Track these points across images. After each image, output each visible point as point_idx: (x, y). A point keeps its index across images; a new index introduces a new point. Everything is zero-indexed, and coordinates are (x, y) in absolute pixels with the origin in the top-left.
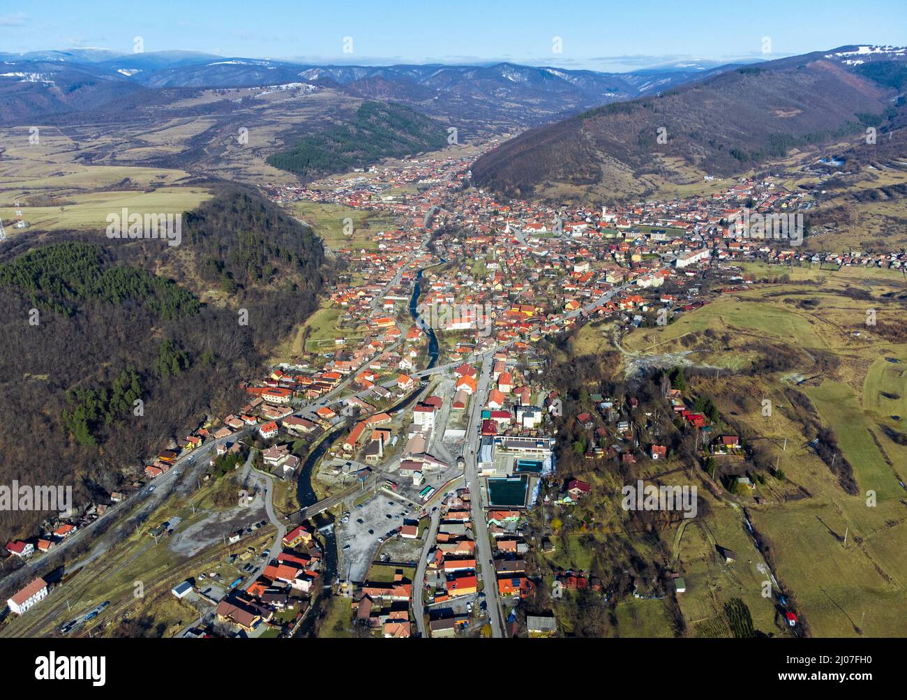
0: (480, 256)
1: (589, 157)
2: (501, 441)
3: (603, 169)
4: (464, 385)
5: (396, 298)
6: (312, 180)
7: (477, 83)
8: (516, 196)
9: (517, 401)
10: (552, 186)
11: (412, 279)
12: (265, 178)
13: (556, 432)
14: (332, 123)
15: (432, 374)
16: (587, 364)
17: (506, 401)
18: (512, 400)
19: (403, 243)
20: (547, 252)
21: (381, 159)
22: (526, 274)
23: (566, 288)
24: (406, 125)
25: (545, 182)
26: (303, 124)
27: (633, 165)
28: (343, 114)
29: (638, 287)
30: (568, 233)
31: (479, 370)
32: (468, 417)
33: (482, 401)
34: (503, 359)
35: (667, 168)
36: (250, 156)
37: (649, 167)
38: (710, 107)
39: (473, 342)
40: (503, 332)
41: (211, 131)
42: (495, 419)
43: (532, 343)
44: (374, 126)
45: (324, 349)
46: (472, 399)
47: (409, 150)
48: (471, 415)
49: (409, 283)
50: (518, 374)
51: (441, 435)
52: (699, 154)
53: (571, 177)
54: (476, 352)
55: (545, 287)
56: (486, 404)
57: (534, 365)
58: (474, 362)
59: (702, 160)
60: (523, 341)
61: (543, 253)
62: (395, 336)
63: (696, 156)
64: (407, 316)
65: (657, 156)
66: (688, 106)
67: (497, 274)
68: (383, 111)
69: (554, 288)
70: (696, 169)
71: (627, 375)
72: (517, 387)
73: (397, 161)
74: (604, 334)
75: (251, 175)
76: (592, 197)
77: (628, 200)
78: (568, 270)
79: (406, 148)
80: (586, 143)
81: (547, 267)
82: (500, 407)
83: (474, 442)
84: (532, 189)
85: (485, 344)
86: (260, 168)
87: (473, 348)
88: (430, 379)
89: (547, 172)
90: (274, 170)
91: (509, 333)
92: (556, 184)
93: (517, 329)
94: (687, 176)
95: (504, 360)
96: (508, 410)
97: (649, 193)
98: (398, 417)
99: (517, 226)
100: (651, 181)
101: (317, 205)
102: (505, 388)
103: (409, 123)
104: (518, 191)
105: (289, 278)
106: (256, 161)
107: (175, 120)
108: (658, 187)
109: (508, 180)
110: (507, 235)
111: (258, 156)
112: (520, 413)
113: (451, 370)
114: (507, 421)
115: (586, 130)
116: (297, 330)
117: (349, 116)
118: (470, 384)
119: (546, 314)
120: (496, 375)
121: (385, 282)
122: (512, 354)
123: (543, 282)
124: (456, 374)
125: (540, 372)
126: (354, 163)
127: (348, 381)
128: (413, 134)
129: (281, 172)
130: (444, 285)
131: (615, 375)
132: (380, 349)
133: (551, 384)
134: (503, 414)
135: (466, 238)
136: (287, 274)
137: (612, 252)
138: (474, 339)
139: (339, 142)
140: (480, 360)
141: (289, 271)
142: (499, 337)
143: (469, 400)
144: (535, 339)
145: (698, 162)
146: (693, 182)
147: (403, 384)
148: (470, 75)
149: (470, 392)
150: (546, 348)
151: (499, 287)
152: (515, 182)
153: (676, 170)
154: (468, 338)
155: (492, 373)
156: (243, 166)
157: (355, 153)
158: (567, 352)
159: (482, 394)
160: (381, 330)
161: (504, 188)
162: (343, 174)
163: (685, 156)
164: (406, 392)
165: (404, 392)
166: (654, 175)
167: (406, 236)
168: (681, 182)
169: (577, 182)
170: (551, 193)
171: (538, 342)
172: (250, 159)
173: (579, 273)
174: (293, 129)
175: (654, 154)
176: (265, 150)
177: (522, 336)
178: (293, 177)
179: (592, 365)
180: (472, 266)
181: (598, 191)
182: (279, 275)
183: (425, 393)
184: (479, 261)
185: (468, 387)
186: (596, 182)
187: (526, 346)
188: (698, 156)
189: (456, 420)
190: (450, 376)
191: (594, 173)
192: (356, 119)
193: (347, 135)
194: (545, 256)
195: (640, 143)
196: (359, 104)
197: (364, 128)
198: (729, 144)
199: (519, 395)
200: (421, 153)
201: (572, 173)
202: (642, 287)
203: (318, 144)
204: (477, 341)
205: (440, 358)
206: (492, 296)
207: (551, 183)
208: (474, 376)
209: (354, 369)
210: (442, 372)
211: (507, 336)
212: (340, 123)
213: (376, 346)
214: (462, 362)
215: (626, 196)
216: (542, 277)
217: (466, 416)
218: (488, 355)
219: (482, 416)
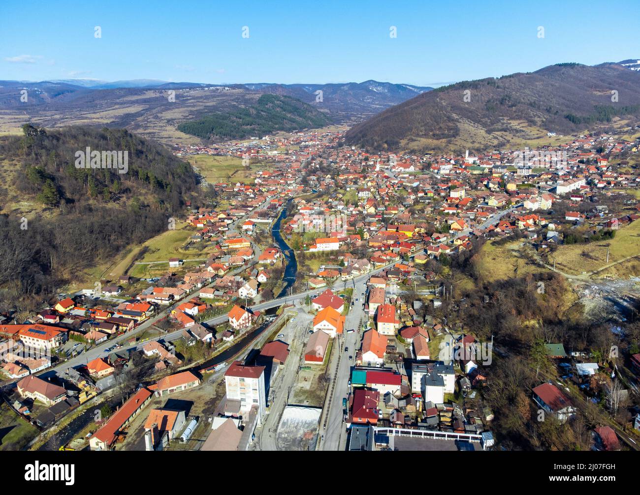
0: (351, 188)
1: (445, 118)
2: (386, 440)
3: (459, 126)
4: (324, 322)
5: (259, 221)
6: (213, 143)
7: (351, 92)
8: (383, 149)
9: (408, 350)
10: (415, 140)
11: (280, 205)
12: (174, 139)
13: (489, 418)
14: (237, 107)
15: (283, 305)
16: (512, 292)
17: (391, 349)
18: (400, 349)
19: (278, 179)
20: (418, 183)
21: (273, 132)
22: (401, 200)
23: (446, 211)
24: (295, 110)
25: (408, 138)
26: (213, 106)
27: (484, 125)
28: (246, 102)
29: (525, 209)
30: (436, 171)
31: (348, 300)
32: (327, 380)
33: (352, 352)
34: (380, 285)
35: (515, 127)
36: (164, 125)
37: (499, 126)
38: (541, 87)
39: (342, 264)
40: (379, 253)
41: (143, 112)
42: (373, 386)
43: (417, 266)
44: (270, 110)
45: (153, 272)
46: (337, 345)
47: (297, 126)
48: (332, 377)
49: (276, 208)
50: (404, 307)
51: (277, 417)
52: (539, 117)
53: (431, 133)
54: (345, 277)
55: (422, 211)
56: (358, 355)
57: (425, 293)
58: (341, 289)
59: (543, 121)
60: (405, 262)
61: (415, 184)
62: (246, 258)
63: (536, 119)
64: (266, 237)
65: (504, 120)
66: (523, 85)
67: (369, 200)
68: (278, 101)
69: (432, 212)
70: (538, 128)
71: (587, 309)
72: (405, 327)
73: (287, 134)
74: (514, 253)
75: (162, 138)
76: (452, 147)
77: (485, 150)
78: (444, 197)
79: (294, 125)
80: (442, 108)
81: (420, 195)
82: (381, 361)
83: (336, 436)
84: (398, 143)
85: (357, 266)
86: (171, 133)
87: (340, 272)
88: (277, 313)
89: (410, 129)
90: (182, 135)
91: (386, 255)
92: (419, 139)
93: (397, 249)
94: (532, 133)
95: (383, 286)
96: (394, 366)
97: (501, 145)
98: (214, 377)
99: (387, 167)
100: (501, 137)
101: (212, 157)
102: (387, 328)
103: (298, 109)
104: (386, 146)
105: (142, 198)
106: (169, 128)
107: (117, 106)
108: (508, 141)
109: (376, 138)
110: (377, 172)
111: (171, 124)
112: (417, 377)
113: (309, 300)
114: (394, 389)
115: (441, 99)
116: (130, 251)
117: (252, 103)
118: (333, 321)
119: (429, 234)
120: (373, 307)
121: (252, 207)
122: (393, 279)
123: (419, 207)
124: (316, 306)
125: (437, 304)
126: (252, 133)
127: (162, 315)
128: (301, 117)
129: (188, 136)
130: (313, 209)
131: (563, 309)
132: (222, 273)
133: (459, 323)
134: (386, 375)
135: (338, 175)
136: (141, 194)
137: (485, 183)
138: (342, 261)
139: (240, 118)
140: (349, 286)
141: (143, 191)
142: (374, 258)
143: (332, 346)
144: (421, 261)
145: (539, 123)
146: (538, 138)
147: (234, 320)
148: (346, 88)
149: (333, 334)
150: (437, 272)
151: (372, 210)
152: (382, 139)
153: (522, 129)
154: (335, 260)
155: (366, 304)
156: (157, 131)
157: (253, 126)
158: (471, 276)
159: (352, 339)
160: (231, 252)
161: (373, 144)
162: (241, 140)
163: (527, 119)
164: (238, 332)
165: (234, 332)
166: (503, 132)
167: (282, 174)
168: (528, 137)
169: (436, 137)
170: (414, 145)
171: (426, 265)
172: (164, 126)
173: (457, 199)
174: (204, 109)
175: (501, 118)
176: (178, 121)
177: (403, 257)
178: (197, 140)
179: (521, 294)
180: (343, 195)
181: (457, 143)
182: (130, 195)
183: (266, 334)
184: (350, 191)
185: (331, 327)
186: (454, 136)
187: (410, 269)
188: (539, 119)
189: (307, 386)
190: (307, 309)
191: (451, 129)
192: (256, 105)
193: (248, 115)
194: (417, 187)
195: (488, 109)
196: (260, 96)
197: (262, 111)
198: (563, 111)
199: (410, 340)
200: (306, 129)
201: (432, 130)
202: (531, 209)
203: (223, 119)
204: (346, 264)
205: (296, 284)
206: (364, 218)
207: (414, 138)
208: (341, 310)
209: (177, 297)
210: (297, 302)
211: (384, 258)
212: (243, 106)
213: (217, 269)
214: (325, 289)
215: (482, 147)
216: (416, 202)
217: (324, 378)
218: (361, 280)
219: (350, 379)
